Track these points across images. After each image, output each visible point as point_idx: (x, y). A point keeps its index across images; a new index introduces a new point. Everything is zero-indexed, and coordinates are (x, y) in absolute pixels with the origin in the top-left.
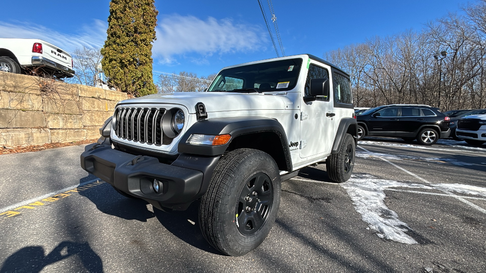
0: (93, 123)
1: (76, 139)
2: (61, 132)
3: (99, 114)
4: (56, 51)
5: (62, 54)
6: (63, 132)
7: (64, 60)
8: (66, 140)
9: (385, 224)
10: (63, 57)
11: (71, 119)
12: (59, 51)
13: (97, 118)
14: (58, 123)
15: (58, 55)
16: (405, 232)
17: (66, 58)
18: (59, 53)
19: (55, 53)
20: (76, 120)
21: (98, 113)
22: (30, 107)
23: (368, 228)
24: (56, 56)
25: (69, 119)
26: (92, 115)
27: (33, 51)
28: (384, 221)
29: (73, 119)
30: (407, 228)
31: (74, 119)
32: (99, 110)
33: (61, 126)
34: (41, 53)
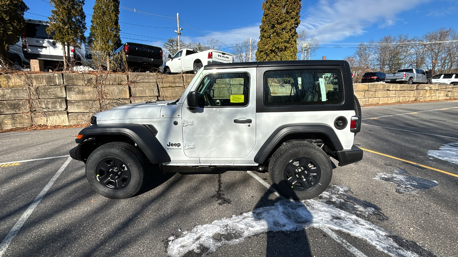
4: (221, 54)
5: (225, 56)
7: (227, 59)
10: (226, 57)
12: (223, 54)
15: (223, 57)
18: (223, 55)
19: (221, 56)
24: (221, 58)
27: (208, 58)
34: (212, 58)
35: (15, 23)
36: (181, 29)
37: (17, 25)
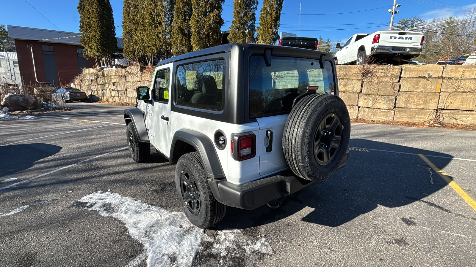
0: (408, 105)
1: (381, 119)
2: (368, 110)
3: (421, 95)
4: (396, 35)
5: (404, 36)
6: (369, 110)
7: (409, 41)
8: (371, 118)
9: (103, 199)
10: (407, 38)
11: (382, 100)
13: (416, 100)
14: (368, 103)
15: (399, 38)
16: (87, 203)
17: (411, 38)
18: (401, 36)
19: (395, 38)
20: (386, 101)
21: (419, 94)
22: (351, 89)
23: (109, 190)
25: (379, 100)
26: (409, 97)
27: (373, 43)
28: (104, 200)
29: (383, 100)
30: (88, 207)
31: (385, 100)
32: (423, 91)
33: (370, 105)
34: (379, 42)
35: (214, 35)
36: (397, 5)
37: (216, 37)
